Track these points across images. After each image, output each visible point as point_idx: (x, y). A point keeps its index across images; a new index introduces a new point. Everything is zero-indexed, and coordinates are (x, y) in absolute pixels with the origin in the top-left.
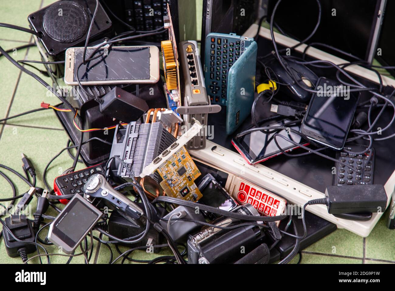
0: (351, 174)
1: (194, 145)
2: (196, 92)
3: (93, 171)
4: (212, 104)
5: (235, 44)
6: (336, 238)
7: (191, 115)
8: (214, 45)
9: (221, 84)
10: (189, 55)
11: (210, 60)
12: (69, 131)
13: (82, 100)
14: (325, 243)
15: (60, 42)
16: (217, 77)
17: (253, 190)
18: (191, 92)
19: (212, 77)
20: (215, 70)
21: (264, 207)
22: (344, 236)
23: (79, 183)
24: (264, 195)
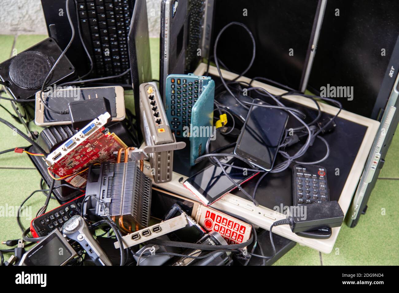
0: (308, 193)
1: (161, 179)
2: (161, 131)
3: (68, 209)
4: (177, 141)
5: (194, 83)
6: (295, 253)
7: (157, 153)
8: (174, 85)
9: (182, 119)
10: (150, 96)
11: (171, 99)
12: (41, 171)
13: (51, 143)
14: (286, 259)
15: (27, 90)
16: (177, 113)
17: (218, 217)
18: (157, 132)
19: (173, 114)
20: (175, 107)
21: (231, 232)
22: (302, 250)
23: (55, 223)
24: (230, 221)
